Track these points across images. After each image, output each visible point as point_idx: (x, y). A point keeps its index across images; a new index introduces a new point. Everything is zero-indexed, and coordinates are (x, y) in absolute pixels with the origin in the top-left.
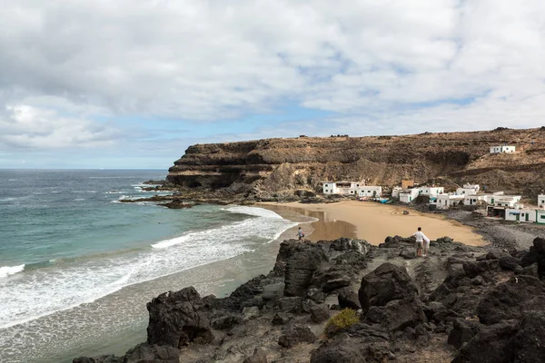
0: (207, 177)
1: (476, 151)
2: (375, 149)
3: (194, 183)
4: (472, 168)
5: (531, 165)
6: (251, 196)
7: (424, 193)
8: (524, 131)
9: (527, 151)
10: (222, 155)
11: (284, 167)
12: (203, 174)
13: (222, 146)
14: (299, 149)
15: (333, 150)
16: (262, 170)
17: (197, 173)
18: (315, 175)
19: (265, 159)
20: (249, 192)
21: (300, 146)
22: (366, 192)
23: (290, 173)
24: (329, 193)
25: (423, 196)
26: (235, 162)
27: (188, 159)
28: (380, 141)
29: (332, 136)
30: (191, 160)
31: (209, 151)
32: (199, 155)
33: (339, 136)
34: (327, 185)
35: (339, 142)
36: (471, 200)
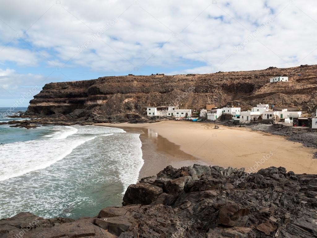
0: (59, 107)
1: (258, 82)
2: (185, 83)
3: (49, 112)
4: (259, 93)
5: (304, 89)
6: (90, 119)
7: (226, 112)
9: (297, 80)
10: (70, 90)
11: (116, 97)
12: (56, 105)
13: (70, 83)
14: (128, 83)
15: (154, 83)
16: (100, 99)
17: (51, 104)
18: (141, 102)
19: (102, 90)
20: (89, 116)
21: (128, 81)
22: (180, 113)
23: (121, 100)
24: (151, 115)
25: (226, 115)
26: (80, 95)
27: (44, 94)
28: (188, 78)
29: (152, 75)
30: (47, 94)
31: (60, 88)
32: (53, 90)
33: (157, 74)
34: (150, 109)
35: (158, 78)
36: (268, 115)
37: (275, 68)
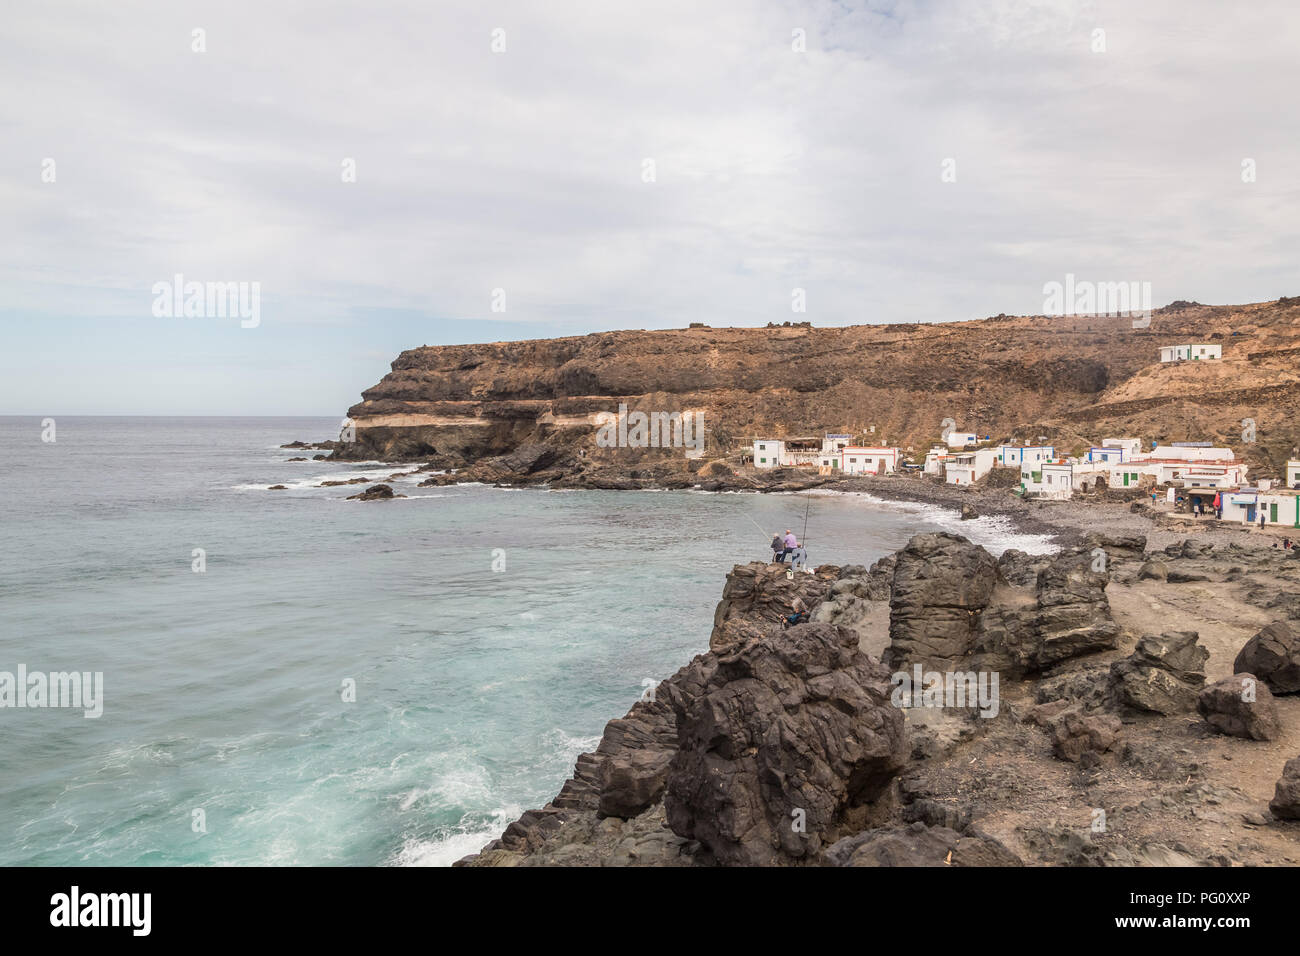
0: (449, 429)
1: (1125, 359)
2: (878, 357)
3: (415, 446)
4: (1122, 398)
5: (1264, 390)
7: (1009, 463)
8: (1239, 310)
9: (1251, 357)
10: (488, 374)
11: (652, 402)
12: (441, 422)
13: (489, 350)
14: (689, 357)
15: (777, 358)
16: (597, 408)
17: (424, 420)
18: (733, 421)
19: (604, 381)
21: (691, 350)
22: (861, 460)
24: (769, 466)
25: (1004, 470)
26: (524, 393)
27: (400, 386)
28: (891, 337)
29: (770, 325)
30: (410, 385)
31: (455, 364)
32: (428, 373)
33: (787, 325)
34: (762, 447)
35: (790, 339)
36: (1126, 475)
37: (1195, 304)
